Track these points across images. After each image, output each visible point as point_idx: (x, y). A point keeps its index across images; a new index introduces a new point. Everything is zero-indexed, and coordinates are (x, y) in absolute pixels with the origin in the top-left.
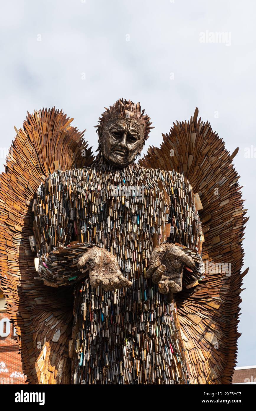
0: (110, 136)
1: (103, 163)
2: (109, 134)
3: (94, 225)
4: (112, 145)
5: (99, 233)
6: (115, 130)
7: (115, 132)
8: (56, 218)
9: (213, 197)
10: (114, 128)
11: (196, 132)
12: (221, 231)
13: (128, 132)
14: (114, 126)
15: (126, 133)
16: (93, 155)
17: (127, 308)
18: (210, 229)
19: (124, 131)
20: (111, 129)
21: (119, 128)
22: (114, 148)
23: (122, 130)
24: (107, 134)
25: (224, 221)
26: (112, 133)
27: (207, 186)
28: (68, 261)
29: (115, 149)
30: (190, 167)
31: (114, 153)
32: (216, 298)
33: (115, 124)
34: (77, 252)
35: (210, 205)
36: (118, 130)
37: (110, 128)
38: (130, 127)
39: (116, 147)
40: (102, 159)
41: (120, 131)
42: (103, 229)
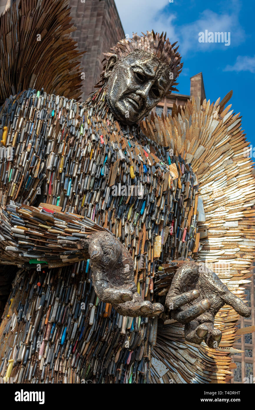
0: (130, 75)
1: (103, 107)
2: (129, 72)
3: (85, 192)
4: (128, 89)
5: (88, 206)
6: (140, 70)
7: (138, 73)
8: (27, 158)
9: (216, 210)
10: (141, 68)
11: (219, 120)
12: (218, 259)
13: (156, 81)
14: (141, 64)
15: (154, 81)
16: (80, 90)
17: (105, 335)
18: (202, 250)
19: (151, 78)
20: (133, 67)
21: (147, 71)
22: (129, 94)
23: (150, 74)
24: (126, 71)
25: (224, 248)
26: (134, 72)
27: (211, 193)
28: (45, 234)
29: (130, 96)
30: (196, 161)
31: (125, 100)
32: (192, 347)
33: (142, 61)
34: (69, 228)
35: (209, 219)
36: (144, 72)
37: (133, 65)
38: (161, 76)
39: (133, 94)
40: (102, 101)
41: (147, 76)
42: (96, 203)
